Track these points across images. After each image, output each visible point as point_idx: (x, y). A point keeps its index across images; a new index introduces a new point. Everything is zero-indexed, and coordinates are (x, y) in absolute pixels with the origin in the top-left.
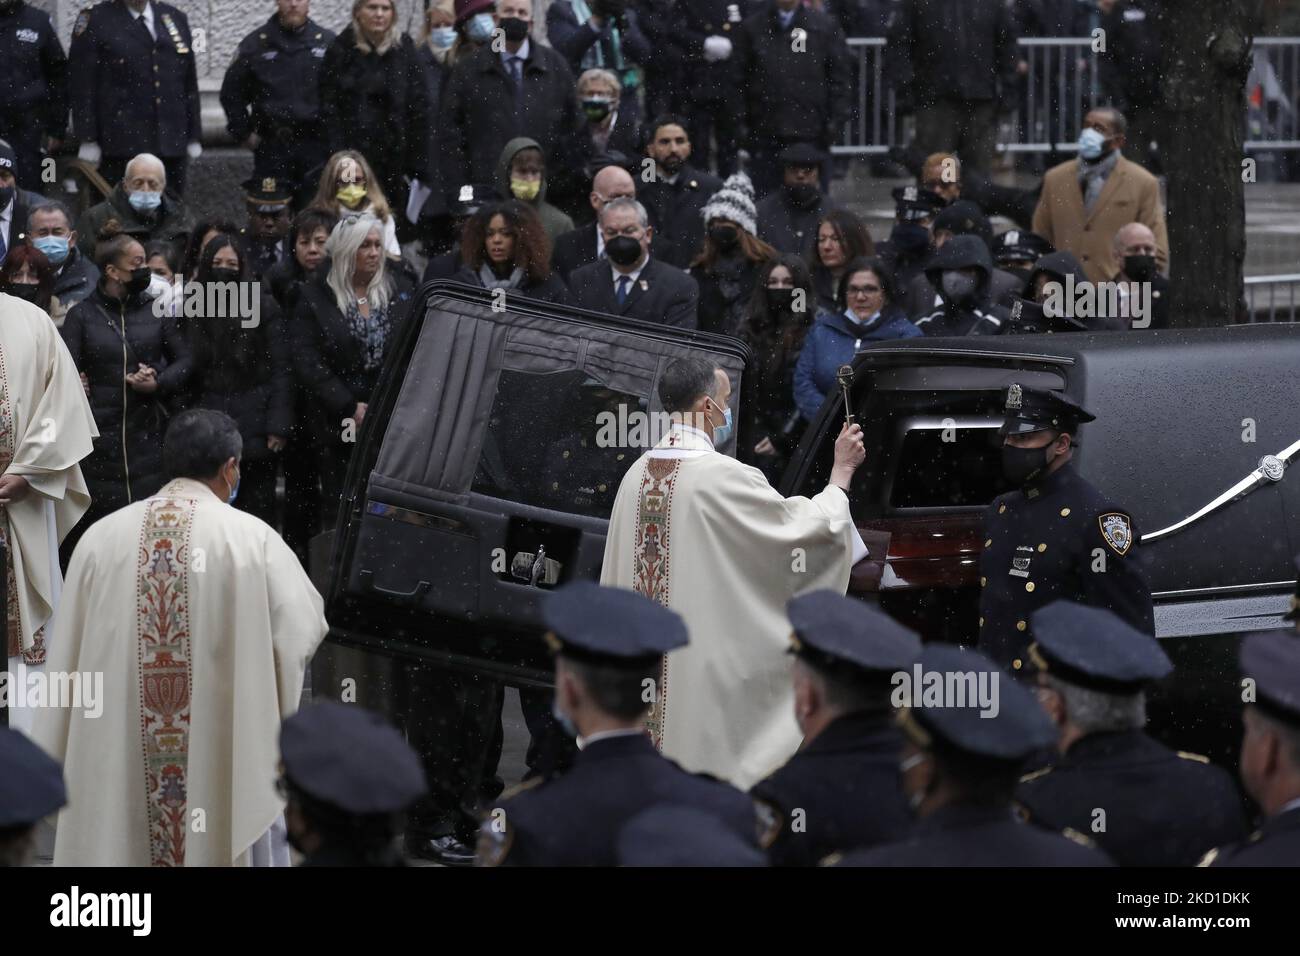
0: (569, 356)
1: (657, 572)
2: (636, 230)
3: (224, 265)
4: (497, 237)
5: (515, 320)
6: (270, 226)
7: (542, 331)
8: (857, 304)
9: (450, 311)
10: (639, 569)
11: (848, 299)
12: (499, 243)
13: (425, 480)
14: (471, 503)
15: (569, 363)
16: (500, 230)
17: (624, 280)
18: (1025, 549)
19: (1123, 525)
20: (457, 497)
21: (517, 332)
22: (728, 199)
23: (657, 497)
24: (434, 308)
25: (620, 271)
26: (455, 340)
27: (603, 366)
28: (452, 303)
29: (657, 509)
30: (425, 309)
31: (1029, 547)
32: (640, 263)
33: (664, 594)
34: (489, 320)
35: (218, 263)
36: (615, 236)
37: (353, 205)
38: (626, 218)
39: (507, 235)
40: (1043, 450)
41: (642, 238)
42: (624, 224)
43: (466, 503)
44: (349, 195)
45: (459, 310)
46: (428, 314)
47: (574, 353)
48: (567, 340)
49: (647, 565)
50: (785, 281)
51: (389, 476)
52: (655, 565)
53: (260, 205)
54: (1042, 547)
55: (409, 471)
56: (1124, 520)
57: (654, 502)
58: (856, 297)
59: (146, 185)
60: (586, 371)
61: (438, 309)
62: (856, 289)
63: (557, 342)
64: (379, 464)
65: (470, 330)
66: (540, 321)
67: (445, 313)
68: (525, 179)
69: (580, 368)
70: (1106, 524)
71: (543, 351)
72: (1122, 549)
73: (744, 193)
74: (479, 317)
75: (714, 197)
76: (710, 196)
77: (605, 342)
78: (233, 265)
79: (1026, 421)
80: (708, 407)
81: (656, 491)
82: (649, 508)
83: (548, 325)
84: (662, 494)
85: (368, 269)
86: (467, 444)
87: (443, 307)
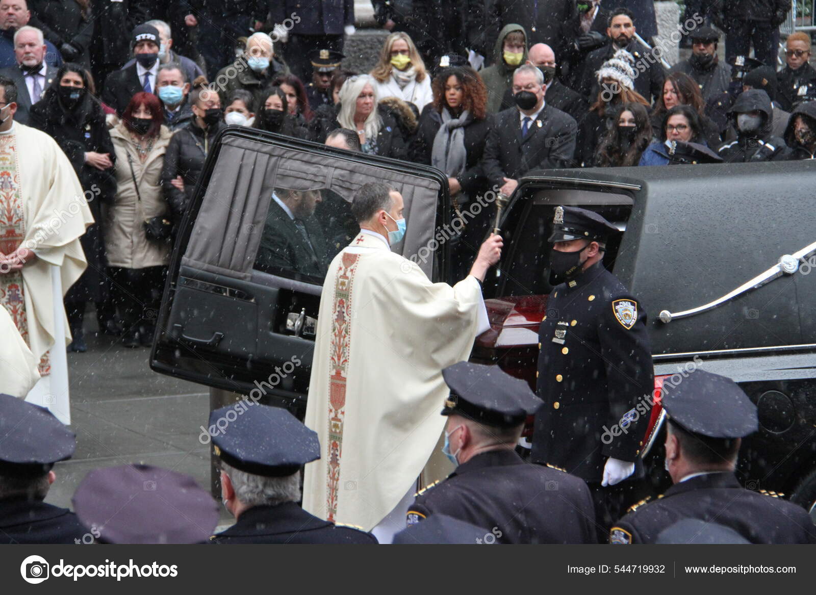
0: (321, 179)
1: (344, 333)
2: (534, 86)
3: (272, 107)
4: (452, 91)
5: (284, 154)
6: (325, 82)
7: (303, 161)
8: (673, 137)
9: (238, 147)
10: (334, 330)
11: (667, 134)
12: (453, 94)
13: (219, 263)
14: (252, 279)
15: (321, 184)
16: (454, 86)
17: (527, 120)
18: (563, 323)
19: (631, 308)
20: (242, 275)
21: (285, 162)
22: (614, 66)
23: (345, 280)
24: (226, 144)
25: (525, 114)
26: (241, 167)
27: (344, 186)
28: (240, 141)
29: (344, 288)
30: (221, 144)
31: (566, 322)
32: (538, 108)
33: (347, 347)
34: (265, 153)
35: (269, 106)
36: (520, 91)
37: (401, 68)
38: (529, 79)
39: (457, 89)
40: (577, 254)
41: (538, 92)
42: (525, 83)
43: (249, 279)
44: (398, 61)
45: (244, 146)
46: (223, 148)
47: (325, 176)
48: (320, 168)
49: (338, 326)
50: (630, 121)
51: (195, 260)
52: (342, 327)
53: (319, 68)
54: (574, 323)
55: (208, 256)
56: (633, 304)
57: (343, 284)
58: (672, 132)
59: (259, 54)
60: (332, 189)
61: (229, 145)
62: (672, 127)
63: (312, 169)
64: (187, 253)
65: (252, 160)
66: (301, 154)
67: (235, 148)
68: (512, 52)
69: (328, 187)
70: (617, 307)
71: (304, 175)
72: (629, 325)
73: (626, 61)
74: (258, 151)
75: (605, 63)
76: (603, 63)
77: (346, 170)
78: (279, 107)
79: (567, 233)
80: (384, 218)
81: (344, 276)
82: (340, 287)
83: (307, 157)
84: (347, 278)
85: (365, 112)
86: (249, 240)
87: (232, 144)
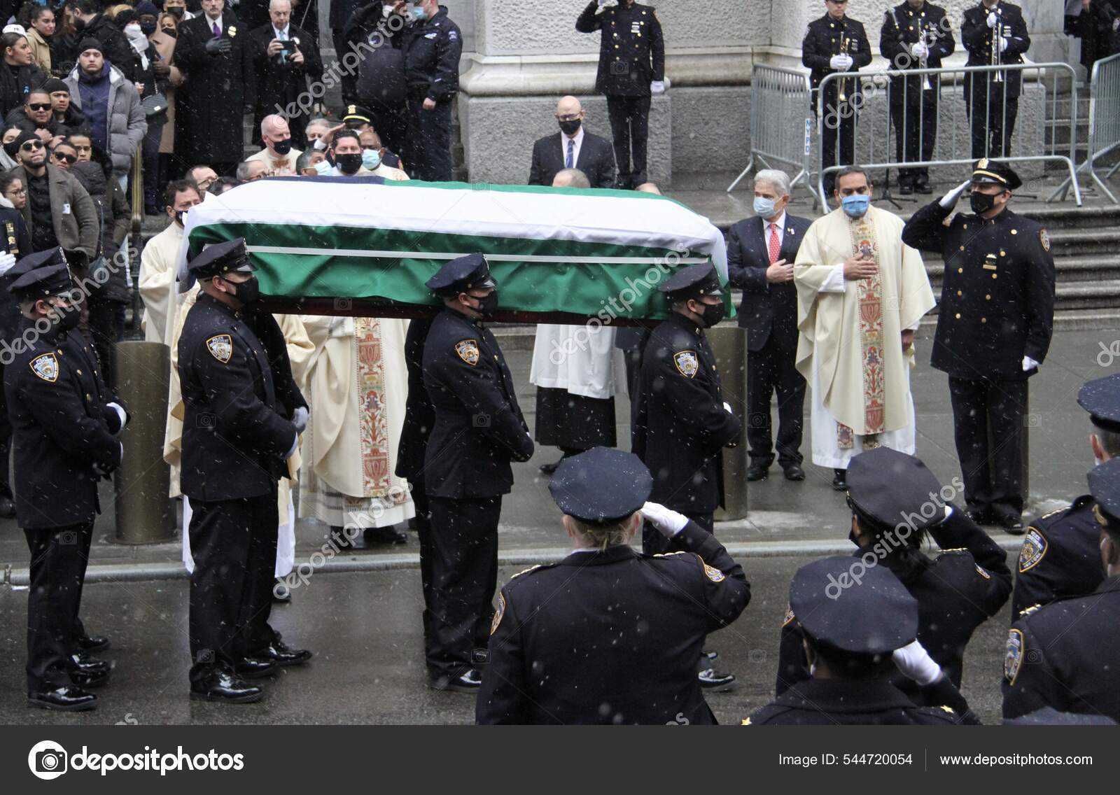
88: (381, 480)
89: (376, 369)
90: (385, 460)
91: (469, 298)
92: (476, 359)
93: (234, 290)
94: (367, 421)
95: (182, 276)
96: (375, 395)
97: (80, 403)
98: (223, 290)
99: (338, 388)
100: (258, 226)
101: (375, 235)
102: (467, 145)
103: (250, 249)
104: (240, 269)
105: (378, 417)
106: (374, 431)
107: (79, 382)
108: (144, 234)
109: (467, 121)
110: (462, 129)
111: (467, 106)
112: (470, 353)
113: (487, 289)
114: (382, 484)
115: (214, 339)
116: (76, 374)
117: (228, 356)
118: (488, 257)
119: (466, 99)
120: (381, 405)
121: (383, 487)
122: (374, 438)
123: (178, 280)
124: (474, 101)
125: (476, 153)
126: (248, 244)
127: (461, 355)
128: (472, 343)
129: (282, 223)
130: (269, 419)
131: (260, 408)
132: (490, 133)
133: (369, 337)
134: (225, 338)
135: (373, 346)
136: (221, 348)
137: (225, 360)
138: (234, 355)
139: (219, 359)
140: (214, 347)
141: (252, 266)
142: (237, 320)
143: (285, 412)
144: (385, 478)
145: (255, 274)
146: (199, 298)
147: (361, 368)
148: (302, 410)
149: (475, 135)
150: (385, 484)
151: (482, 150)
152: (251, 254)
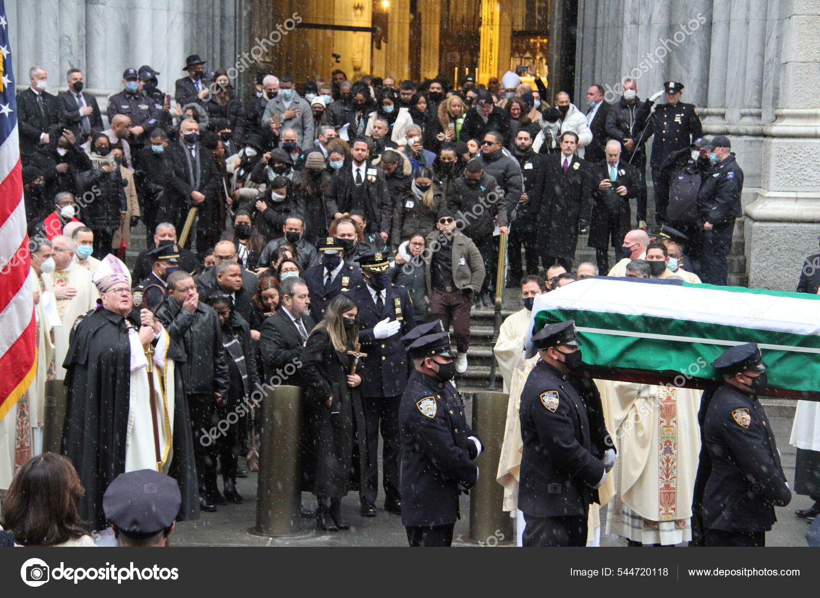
88: (670, 508)
89: (672, 424)
90: (674, 493)
91: (744, 377)
92: (748, 423)
93: (563, 359)
94: (663, 463)
95: (528, 347)
96: (670, 443)
97: (450, 435)
98: (556, 358)
99: (643, 436)
100: (585, 312)
101: (673, 324)
102: (750, 257)
103: (578, 329)
104: (569, 343)
105: (672, 460)
106: (667, 471)
107: (451, 419)
108: (503, 312)
109: (751, 239)
110: (746, 244)
111: (751, 228)
112: (743, 418)
113: (759, 371)
114: (670, 511)
115: (546, 394)
116: (449, 414)
117: (556, 407)
118: (761, 346)
119: (751, 222)
120: (674, 451)
121: (671, 514)
122: (667, 476)
123: (525, 349)
124: (757, 224)
125: (757, 264)
126: (576, 325)
127: (736, 420)
128: (746, 411)
129: (603, 311)
130: (584, 457)
131: (577, 448)
132: (767, 249)
133: (669, 399)
134: (554, 393)
135: (671, 406)
136: (551, 401)
137: (553, 410)
138: (560, 406)
139: (549, 409)
140: (546, 400)
141: (578, 341)
142: (564, 381)
143: (597, 453)
144: (673, 507)
145: (579, 348)
146: (539, 364)
147: (661, 422)
148: (611, 451)
149: (756, 250)
150: (673, 511)
151: (760, 262)
152: (579, 333)
